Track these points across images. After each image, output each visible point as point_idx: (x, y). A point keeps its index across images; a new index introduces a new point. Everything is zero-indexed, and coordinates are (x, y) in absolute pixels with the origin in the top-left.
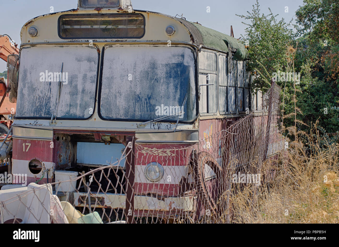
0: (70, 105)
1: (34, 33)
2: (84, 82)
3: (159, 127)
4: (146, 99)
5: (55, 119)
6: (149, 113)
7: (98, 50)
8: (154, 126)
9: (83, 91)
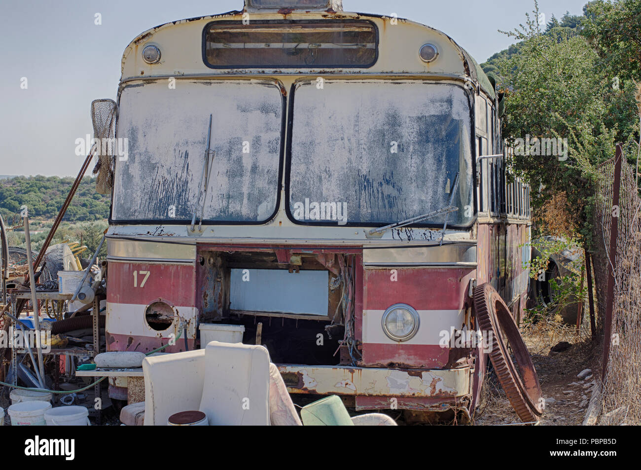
0: (229, 195)
1: (154, 57)
2: (256, 152)
3: (409, 237)
4: (381, 183)
5: (200, 223)
6: (387, 211)
7: (283, 90)
8: (399, 234)
9: (254, 169)
